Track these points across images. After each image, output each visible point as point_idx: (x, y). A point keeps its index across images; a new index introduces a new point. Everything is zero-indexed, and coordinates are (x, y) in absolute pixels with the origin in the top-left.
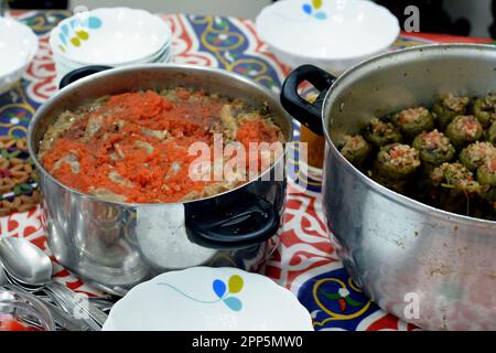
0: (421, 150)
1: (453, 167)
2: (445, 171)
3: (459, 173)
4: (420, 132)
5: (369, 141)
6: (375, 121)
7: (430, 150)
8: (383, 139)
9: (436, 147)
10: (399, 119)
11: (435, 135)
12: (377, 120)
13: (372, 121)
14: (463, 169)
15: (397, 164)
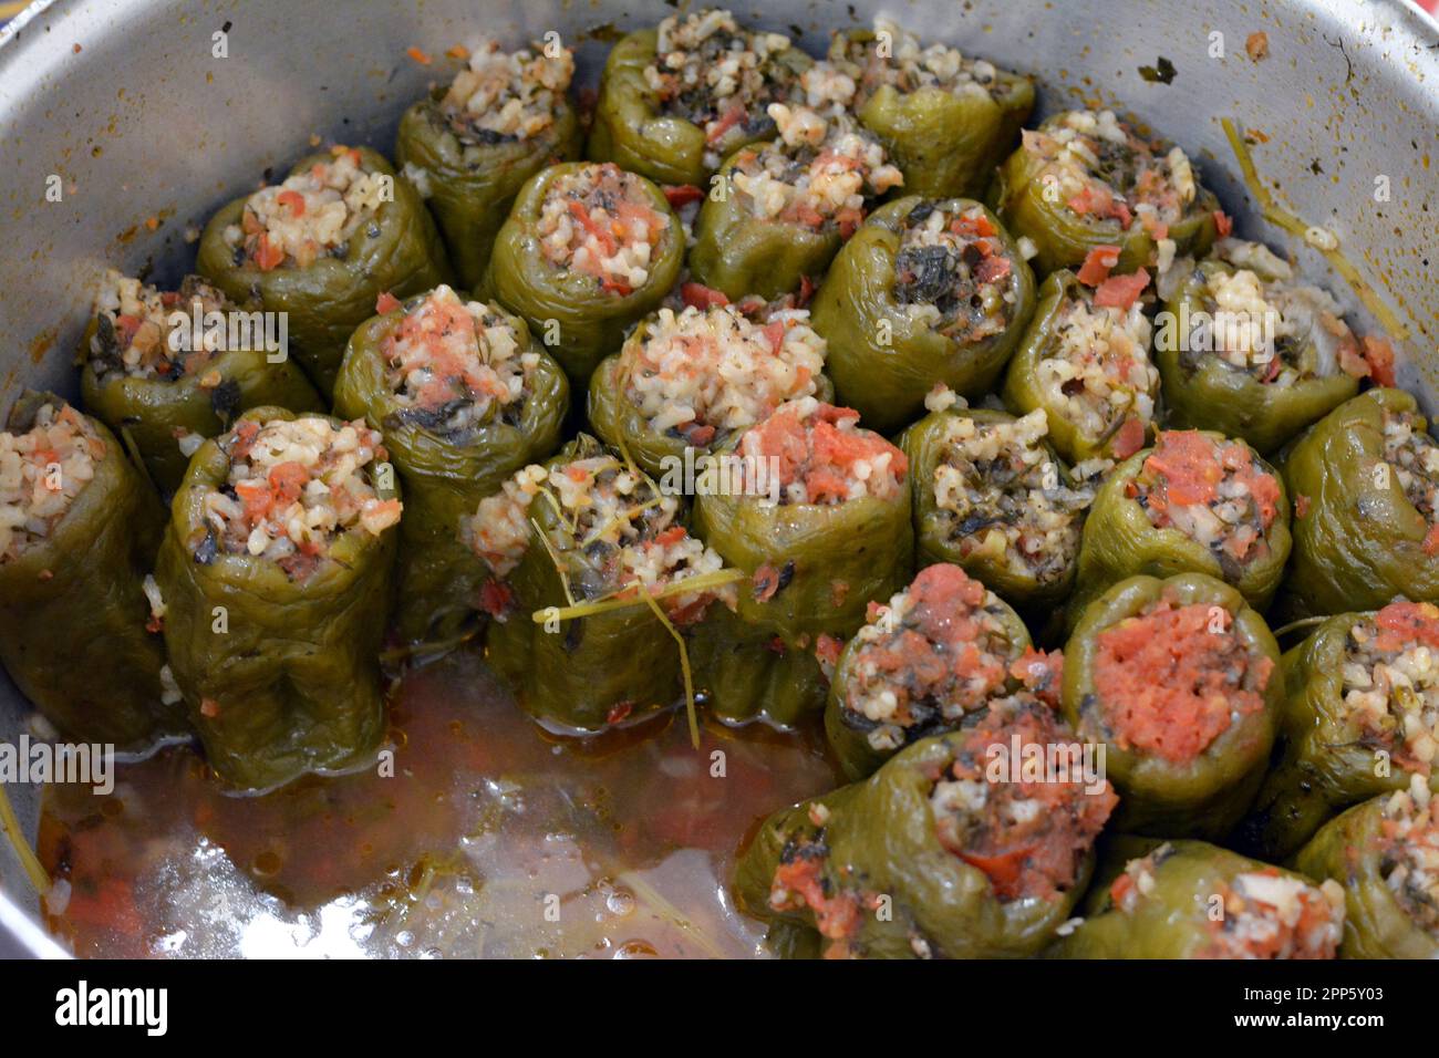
0: (391, 424)
1: (568, 482)
2: (533, 510)
3: (608, 506)
4: (364, 309)
5: (113, 422)
6: (122, 294)
7: (436, 420)
8: (186, 392)
9: (465, 389)
10: (241, 252)
11: (447, 326)
12: (130, 287)
13: (107, 303)
14: (625, 484)
15: (282, 548)
